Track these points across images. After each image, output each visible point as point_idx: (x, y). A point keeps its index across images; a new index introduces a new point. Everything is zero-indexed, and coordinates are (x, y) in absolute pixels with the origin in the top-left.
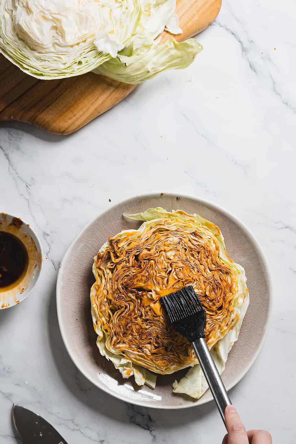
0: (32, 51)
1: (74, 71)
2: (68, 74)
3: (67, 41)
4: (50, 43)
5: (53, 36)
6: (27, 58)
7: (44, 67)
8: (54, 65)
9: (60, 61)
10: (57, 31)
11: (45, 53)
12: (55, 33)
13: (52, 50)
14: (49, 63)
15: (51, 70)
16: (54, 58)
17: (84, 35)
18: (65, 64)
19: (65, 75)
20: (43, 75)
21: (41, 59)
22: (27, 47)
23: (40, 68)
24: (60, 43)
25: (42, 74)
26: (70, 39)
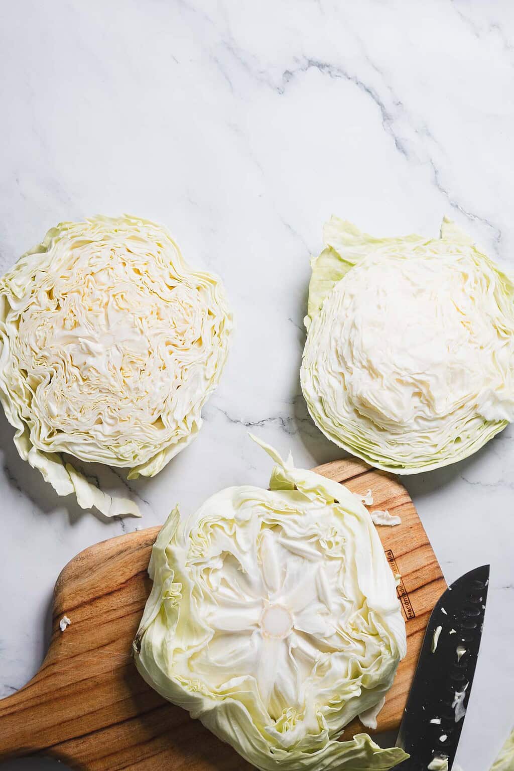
0: (382, 433)
1: (450, 454)
2: (441, 460)
3: (437, 412)
4: (411, 418)
5: (415, 407)
6: (375, 444)
7: (404, 455)
8: (418, 450)
9: (426, 443)
10: (421, 399)
11: (404, 433)
12: (419, 401)
13: (415, 427)
14: (410, 447)
15: (415, 457)
16: (417, 438)
17: (463, 398)
18: (436, 446)
19: (437, 462)
20: (403, 466)
21: (396, 443)
22: (373, 428)
23: (397, 457)
24: (426, 415)
25: (401, 465)
26: (442, 408)
